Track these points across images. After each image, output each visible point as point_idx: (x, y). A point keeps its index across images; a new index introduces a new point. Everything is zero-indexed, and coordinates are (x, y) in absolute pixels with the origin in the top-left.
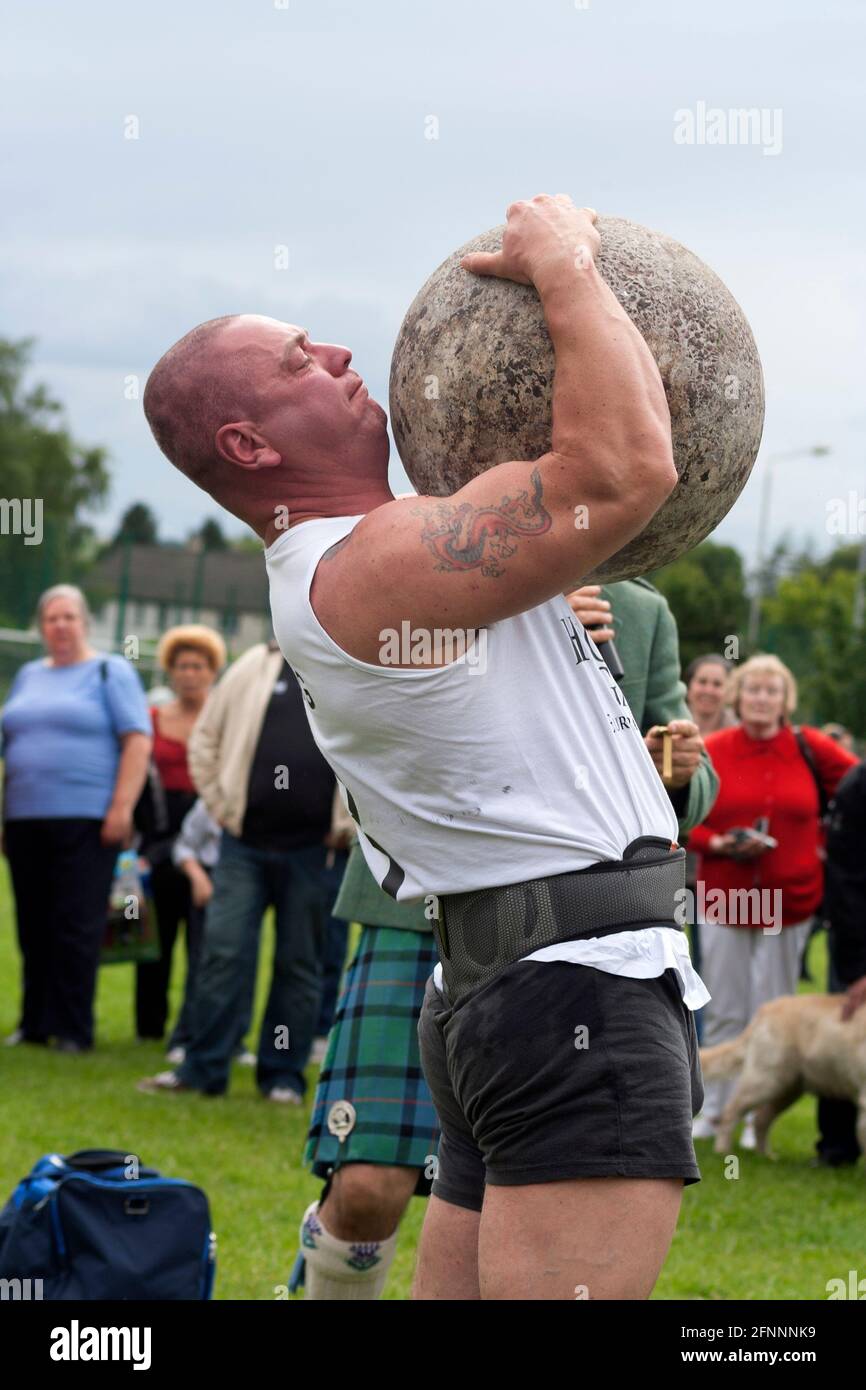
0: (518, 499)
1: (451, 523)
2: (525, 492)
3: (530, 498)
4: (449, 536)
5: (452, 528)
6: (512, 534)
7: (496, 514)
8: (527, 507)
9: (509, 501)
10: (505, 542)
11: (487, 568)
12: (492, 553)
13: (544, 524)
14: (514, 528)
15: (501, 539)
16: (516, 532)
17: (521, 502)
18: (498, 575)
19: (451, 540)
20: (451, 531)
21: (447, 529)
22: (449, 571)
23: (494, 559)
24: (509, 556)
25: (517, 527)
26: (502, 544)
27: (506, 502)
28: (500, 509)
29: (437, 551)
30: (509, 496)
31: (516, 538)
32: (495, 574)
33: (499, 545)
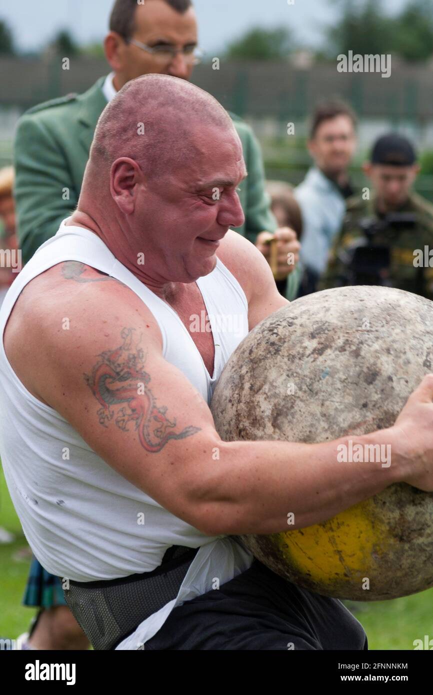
0: (167, 420)
1: (126, 370)
2: (175, 425)
3: (171, 430)
4: (114, 374)
5: (122, 374)
6: (136, 424)
7: (149, 405)
8: (163, 429)
9: (165, 413)
10: (128, 420)
11: (104, 413)
12: (116, 412)
13: (152, 446)
14: (142, 423)
15: (129, 415)
16: (139, 426)
17: (165, 423)
18: (102, 423)
19: (111, 377)
20: (118, 374)
21: (118, 370)
22: (88, 385)
23: (112, 416)
24: (119, 427)
25: (144, 426)
26: (126, 418)
27: (162, 411)
28: (155, 407)
29: (97, 370)
30: (168, 412)
31: (135, 428)
32: (102, 420)
33: (124, 416)
